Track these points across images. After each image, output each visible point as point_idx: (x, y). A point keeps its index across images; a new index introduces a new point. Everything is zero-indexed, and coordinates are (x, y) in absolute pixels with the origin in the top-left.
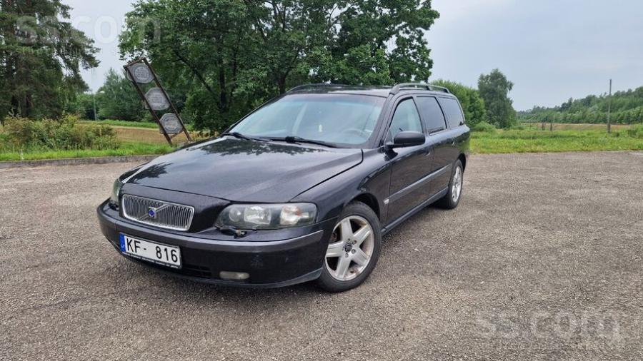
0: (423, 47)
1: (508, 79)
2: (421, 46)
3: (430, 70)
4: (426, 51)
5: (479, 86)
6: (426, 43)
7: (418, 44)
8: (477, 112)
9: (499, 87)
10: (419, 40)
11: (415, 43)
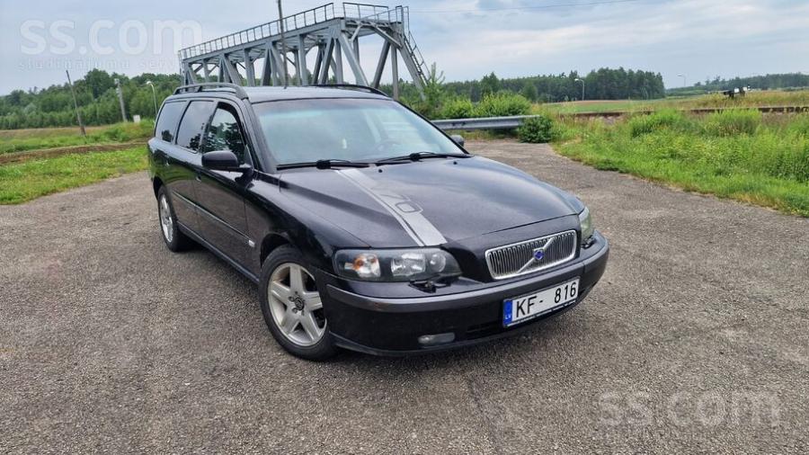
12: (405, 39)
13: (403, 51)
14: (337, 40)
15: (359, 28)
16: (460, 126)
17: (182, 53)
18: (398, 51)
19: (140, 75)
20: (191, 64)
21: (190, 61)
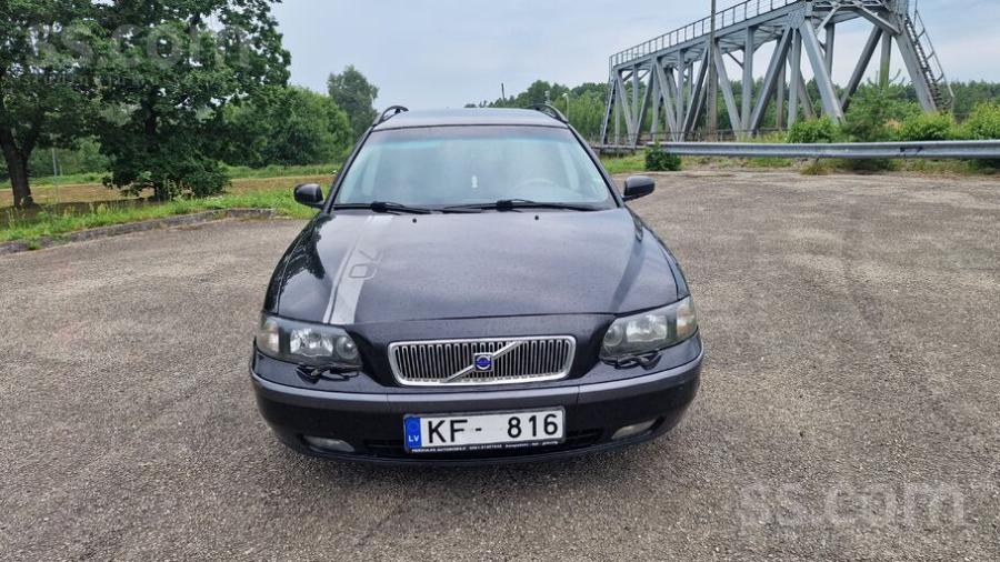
0: (271, 30)
1: (370, 81)
2: (267, 27)
3: (288, 68)
4: (276, 36)
5: (330, 92)
6: (276, 24)
7: (260, 24)
8: (340, 132)
9: (359, 93)
10: (262, 17)
11: (255, 21)
12: (908, 21)
13: (901, 39)
14: (798, 30)
15: (833, 11)
16: (913, 152)
17: (614, 59)
18: (893, 39)
19: (581, 85)
20: (620, 71)
21: (621, 67)
